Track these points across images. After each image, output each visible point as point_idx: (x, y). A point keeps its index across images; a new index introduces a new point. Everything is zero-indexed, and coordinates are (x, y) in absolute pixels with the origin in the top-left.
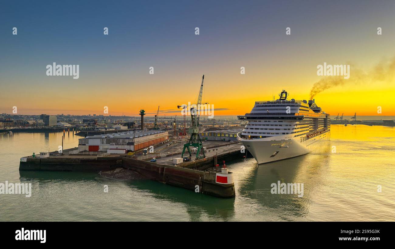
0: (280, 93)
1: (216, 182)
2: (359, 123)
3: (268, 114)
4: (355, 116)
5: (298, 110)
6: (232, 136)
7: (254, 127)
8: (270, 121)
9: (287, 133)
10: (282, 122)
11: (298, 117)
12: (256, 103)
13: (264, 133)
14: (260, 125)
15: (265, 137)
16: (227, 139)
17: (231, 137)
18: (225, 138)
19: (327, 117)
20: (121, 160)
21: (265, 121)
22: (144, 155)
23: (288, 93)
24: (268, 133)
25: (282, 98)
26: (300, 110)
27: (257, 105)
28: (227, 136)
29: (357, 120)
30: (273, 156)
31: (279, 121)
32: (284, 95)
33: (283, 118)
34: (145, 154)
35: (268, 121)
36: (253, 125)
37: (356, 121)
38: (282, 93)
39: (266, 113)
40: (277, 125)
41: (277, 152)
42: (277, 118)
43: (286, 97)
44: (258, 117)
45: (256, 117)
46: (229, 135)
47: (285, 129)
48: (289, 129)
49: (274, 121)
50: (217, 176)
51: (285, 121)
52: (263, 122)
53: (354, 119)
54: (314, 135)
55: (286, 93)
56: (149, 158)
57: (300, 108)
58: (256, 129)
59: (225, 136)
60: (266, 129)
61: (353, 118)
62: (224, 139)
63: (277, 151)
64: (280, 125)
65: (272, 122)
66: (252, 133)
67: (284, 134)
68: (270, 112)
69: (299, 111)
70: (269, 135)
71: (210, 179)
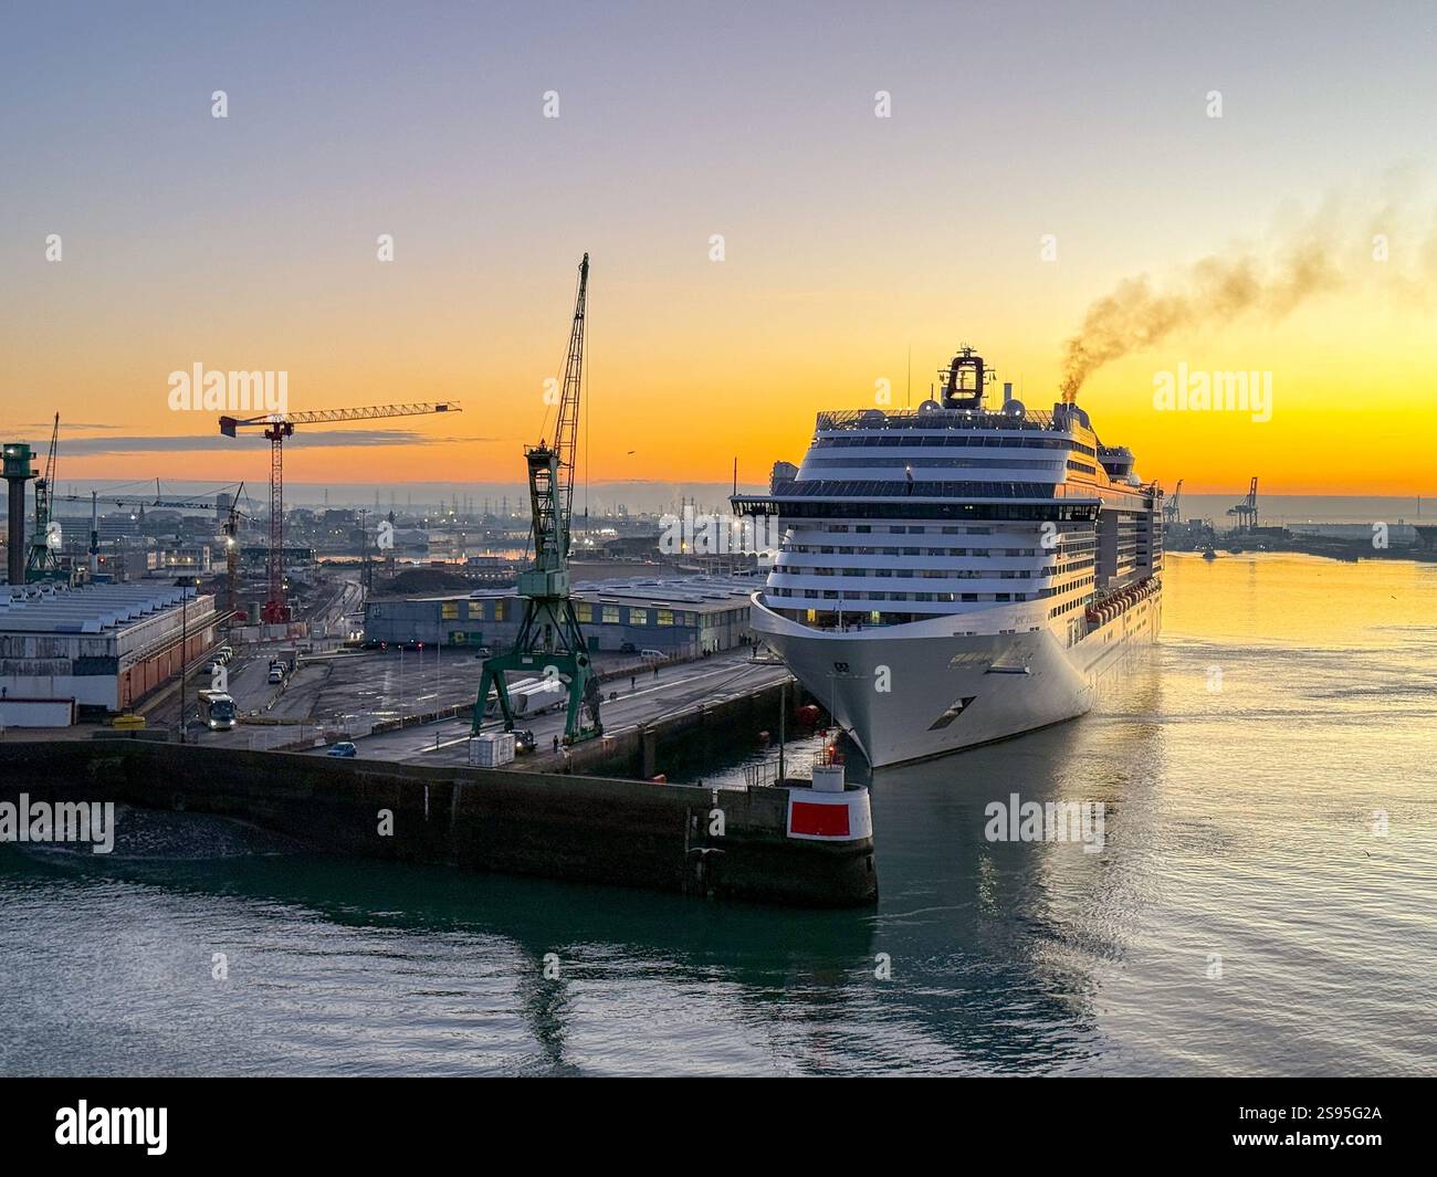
0: (947, 365)
1: (790, 834)
2: (1279, 540)
3: (911, 487)
4: (1252, 497)
5: (1058, 466)
6: (644, 621)
7: (838, 561)
8: (921, 530)
9: (1021, 598)
10: (985, 531)
11: (1065, 506)
12: (825, 423)
13: (898, 597)
14: (870, 551)
15: (904, 618)
16: (612, 640)
17: (640, 626)
18: (597, 631)
19: (1149, 504)
20: (118, 760)
21: (895, 530)
22: (218, 730)
23: (988, 364)
24: (921, 597)
25: (957, 396)
26: (1072, 465)
27: (830, 433)
28: (611, 617)
29: (1261, 524)
30: (944, 722)
31: (971, 531)
32: (969, 378)
33: (983, 512)
34: (223, 725)
35: (914, 530)
36: (828, 550)
37: (1255, 530)
38: (957, 363)
39: (902, 483)
40: (961, 552)
41: (966, 702)
42: (956, 512)
43: (979, 392)
44: (849, 505)
45: (837, 506)
46: (625, 612)
47: (1009, 575)
48: (1025, 575)
49: (946, 531)
50: (794, 804)
51: (1000, 529)
52: (882, 532)
53: (1246, 520)
54: (1106, 611)
55: (979, 363)
56: (299, 741)
57: (1072, 455)
58: (848, 572)
59: (597, 622)
60: (906, 574)
61: (1240, 509)
62: (594, 640)
63: (964, 696)
64: (979, 553)
65: (933, 533)
66: (830, 594)
67: (1003, 597)
68: (922, 475)
69: (1067, 473)
70: (923, 607)
71: (752, 822)
